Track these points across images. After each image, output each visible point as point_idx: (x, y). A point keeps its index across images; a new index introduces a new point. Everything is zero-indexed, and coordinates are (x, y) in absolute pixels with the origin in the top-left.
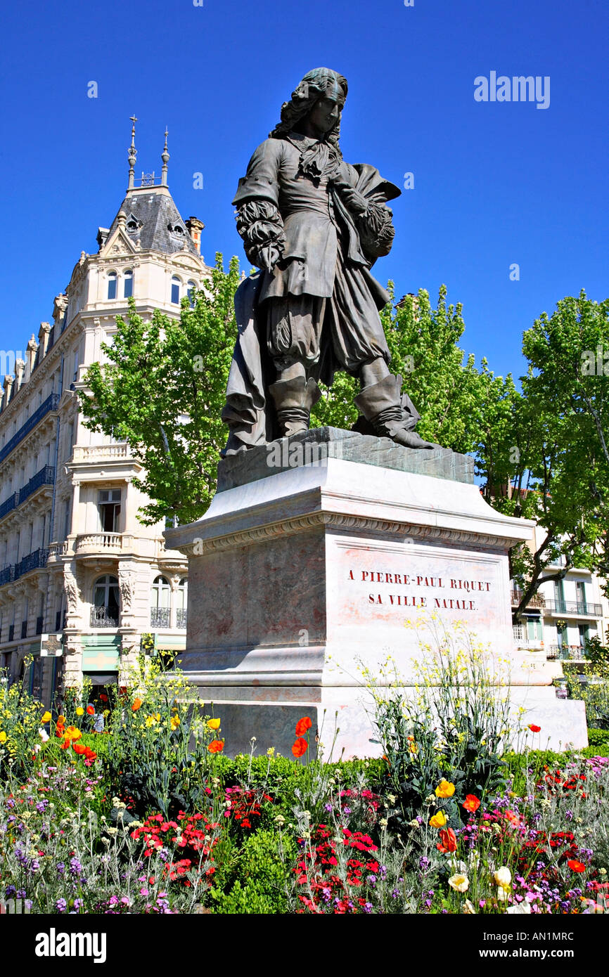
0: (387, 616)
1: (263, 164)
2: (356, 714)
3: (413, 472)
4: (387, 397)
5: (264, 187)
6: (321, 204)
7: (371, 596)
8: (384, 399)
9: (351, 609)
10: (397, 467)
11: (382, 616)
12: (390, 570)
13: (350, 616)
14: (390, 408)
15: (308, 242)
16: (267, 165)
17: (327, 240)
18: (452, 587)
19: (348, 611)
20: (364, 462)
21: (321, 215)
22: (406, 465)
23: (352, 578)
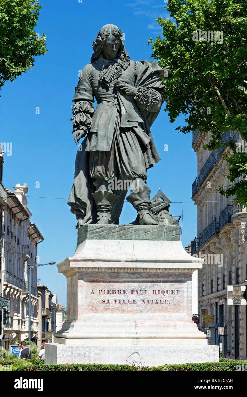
0: (112, 309)
1: (82, 81)
2: (76, 349)
3: (138, 239)
4: (139, 198)
5: (82, 93)
6: (111, 97)
7: (104, 300)
8: (138, 200)
9: (92, 306)
10: (128, 238)
11: (110, 309)
12: (115, 288)
13: (91, 309)
14: (141, 203)
15: (100, 122)
16: (84, 81)
17: (110, 119)
18: (154, 294)
19: (91, 308)
20: (108, 239)
21: (110, 103)
22: (133, 236)
23: (93, 293)
